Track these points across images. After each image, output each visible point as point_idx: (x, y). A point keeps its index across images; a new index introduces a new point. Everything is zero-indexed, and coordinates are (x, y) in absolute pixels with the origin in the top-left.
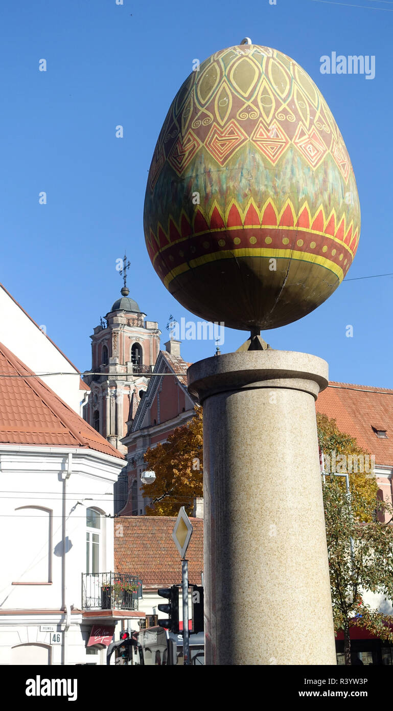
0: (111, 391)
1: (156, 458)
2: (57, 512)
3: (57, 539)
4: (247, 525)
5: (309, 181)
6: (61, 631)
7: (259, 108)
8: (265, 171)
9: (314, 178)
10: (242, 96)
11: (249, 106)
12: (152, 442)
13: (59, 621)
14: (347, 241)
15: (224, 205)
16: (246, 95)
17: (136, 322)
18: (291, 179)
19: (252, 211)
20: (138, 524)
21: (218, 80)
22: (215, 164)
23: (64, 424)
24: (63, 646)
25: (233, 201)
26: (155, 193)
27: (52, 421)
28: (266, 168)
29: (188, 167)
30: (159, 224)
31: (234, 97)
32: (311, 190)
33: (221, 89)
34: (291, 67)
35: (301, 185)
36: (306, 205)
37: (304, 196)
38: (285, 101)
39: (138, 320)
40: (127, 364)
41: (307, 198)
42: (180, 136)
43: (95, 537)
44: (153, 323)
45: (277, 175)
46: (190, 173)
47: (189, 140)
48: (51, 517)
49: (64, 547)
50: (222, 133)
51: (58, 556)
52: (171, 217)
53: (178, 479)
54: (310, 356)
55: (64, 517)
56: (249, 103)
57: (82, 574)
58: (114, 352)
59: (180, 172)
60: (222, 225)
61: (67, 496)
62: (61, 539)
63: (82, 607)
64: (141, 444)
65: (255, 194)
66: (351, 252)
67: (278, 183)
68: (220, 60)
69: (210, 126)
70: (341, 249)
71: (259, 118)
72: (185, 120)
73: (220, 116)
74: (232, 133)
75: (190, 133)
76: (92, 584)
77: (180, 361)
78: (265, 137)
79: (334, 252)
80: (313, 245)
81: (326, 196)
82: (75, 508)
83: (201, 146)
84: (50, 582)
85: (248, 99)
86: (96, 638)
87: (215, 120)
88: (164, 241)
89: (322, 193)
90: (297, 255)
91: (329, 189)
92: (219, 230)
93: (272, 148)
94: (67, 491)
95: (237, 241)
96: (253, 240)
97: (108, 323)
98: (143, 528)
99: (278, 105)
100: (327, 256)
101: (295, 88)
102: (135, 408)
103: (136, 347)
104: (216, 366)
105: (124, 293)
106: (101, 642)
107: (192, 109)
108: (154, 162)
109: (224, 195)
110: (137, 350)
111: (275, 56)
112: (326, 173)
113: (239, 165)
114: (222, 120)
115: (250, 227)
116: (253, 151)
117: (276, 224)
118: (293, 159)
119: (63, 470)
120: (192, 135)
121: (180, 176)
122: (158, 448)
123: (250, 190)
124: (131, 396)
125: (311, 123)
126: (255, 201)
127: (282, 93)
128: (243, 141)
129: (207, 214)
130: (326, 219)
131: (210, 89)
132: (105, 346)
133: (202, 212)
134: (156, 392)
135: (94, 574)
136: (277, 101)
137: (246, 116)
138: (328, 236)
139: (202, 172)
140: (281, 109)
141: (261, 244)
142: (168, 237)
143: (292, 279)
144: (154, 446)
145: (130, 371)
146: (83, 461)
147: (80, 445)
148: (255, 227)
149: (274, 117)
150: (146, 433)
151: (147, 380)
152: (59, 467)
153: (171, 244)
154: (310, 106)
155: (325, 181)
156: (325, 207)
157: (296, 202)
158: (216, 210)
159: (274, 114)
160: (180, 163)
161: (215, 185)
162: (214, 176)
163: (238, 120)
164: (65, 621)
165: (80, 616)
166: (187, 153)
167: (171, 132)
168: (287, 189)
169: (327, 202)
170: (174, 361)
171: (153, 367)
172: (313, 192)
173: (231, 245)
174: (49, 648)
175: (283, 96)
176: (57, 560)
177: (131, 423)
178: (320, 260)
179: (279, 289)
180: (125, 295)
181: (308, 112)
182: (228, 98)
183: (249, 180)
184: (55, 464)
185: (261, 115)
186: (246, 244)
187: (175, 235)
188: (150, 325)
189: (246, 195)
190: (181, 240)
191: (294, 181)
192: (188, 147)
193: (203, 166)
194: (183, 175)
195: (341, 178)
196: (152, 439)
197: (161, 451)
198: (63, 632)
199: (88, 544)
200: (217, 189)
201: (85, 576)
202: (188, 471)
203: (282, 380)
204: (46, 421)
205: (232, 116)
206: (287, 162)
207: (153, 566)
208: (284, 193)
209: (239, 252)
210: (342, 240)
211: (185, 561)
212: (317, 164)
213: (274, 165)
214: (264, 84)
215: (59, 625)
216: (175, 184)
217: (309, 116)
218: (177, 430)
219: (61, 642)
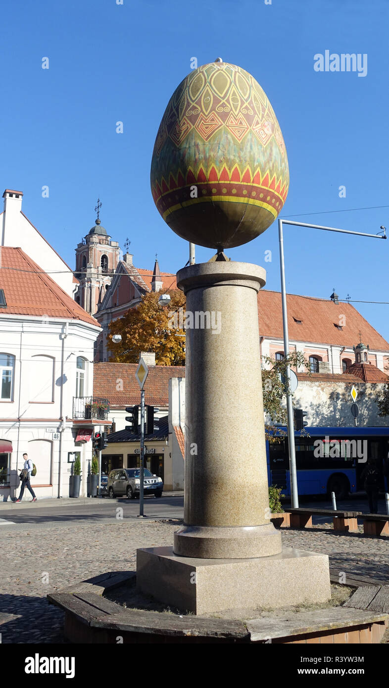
0: (88, 285)
1: (116, 327)
2: (58, 359)
3: (58, 375)
4: (215, 370)
5: (261, 154)
6: (59, 432)
7: (230, 105)
8: (234, 147)
9: (264, 152)
10: (220, 96)
11: (224, 103)
12: (113, 317)
13: (58, 426)
14: (281, 194)
15: (207, 167)
16: (222, 96)
17: (104, 241)
18: (250, 152)
19: (225, 172)
20: (104, 367)
21: (203, 85)
22: (202, 140)
23: (63, 304)
24: (60, 441)
25: (213, 165)
26: (160, 157)
27: (56, 302)
28: (234, 144)
29: (183, 141)
30: (163, 178)
31: (214, 97)
32: (262, 160)
33: (206, 90)
34: (250, 79)
35: (256, 157)
36: (258, 169)
37: (257, 164)
38: (247, 101)
39: (106, 240)
40: (98, 268)
41: (259, 165)
42: (178, 121)
43: (82, 375)
44: (115, 243)
45: (241, 149)
46: (185, 145)
47: (184, 124)
48: (54, 361)
49: (62, 380)
50: (206, 120)
51: (58, 386)
52: (171, 173)
53: (130, 340)
54: (257, 266)
55: (62, 362)
56: (224, 101)
57: (73, 397)
58: (90, 260)
59: (178, 145)
60: (205, 180)
61: (65, 349)
62: (60, 376)
63: (73, 418)
64: (106, 318)
65: (227, 161)
66: (283, 201)
67: (242, 154)
68: (204, 72)
69: (198, 115)
70: (278, 199)
71: (230, 111)
72: (182, 110)
73: (205, 109)
74: (213, 120)
75: (185, 119)
76: (80, 404)
77: (132, 267)
78: (234, 124)
79: (274, 200)
80: (261, 195)
81: (271, 164)
82: (69, 356)
83: (192, 128)
84: (53, 401)
85: (223, 98)
86: (81, 436)
87: (202, 111)
88: (166, 189)
89: (268, 162)
90: (251, 201)
91: (273, 160)
92: (203, 183)
93: (239, 132)
94: (65, 346)
95: (214, 191)
96: (224, 191)
97: (86, 241)
98: (108, 370)
99: (243, 103)
100: (269, 203)
101: (253, 92)
102: (103, 296)
103: (104, 258)
104: (198, 270)
105: (97, 223)
106: (84, 439)
107: (186, 103)
108: (159, 137)
109: (207, 160)
110: (105, 259)
111: (239, 71)
112: (271, 150)
113: (218, 141)
114: (207, 111)
115: (223, 182)
116: (227, 132)
117: (240, 181)
118: (251, 139)
119: (63, 333)
120: (186, 121)
121: (178, 146)
122: (117, 321)
123: (224, 158)
124: (100, 288)
125: (263, 117)
126: (227, 165)
127: (245, 96)
128: (220, 125)
129: (196, 173)
130: (271, 179)
131: (198, 90)
132: (84, 256)
133: (192, 171)
134: (117, 286)
135: (81, 398)
136: (242, 101)
137: (222, 110)
138: (271, 190)
139: (193, 144)
140: (244, 106)
141: (229, 193)
142: (169, 187)
143: (247, 218)
144: (115, 320)
145: (100, 272)
146: (75, 327)
147: (74, 318)
148: (226, 182)
149: (240, 111)
150: (109, 311)
151: (110, 278)
152: (60, 331)
153: (171, 191)
154: (262, 105)
155: (271, 155)
156: (271, 171)
157: (253, 168)
158: (201, 170)
159: (240, 110)
160: (178, 139)
161: (201, 154)
162: (201, 148)
163: (217, 112)
164: (62, 426)
165: (72, 423)
166: (183, 132)
167: (171, 118)
168: (248, 159)
169: (272, 168)
170: (128, 267)
171: (115, 271)
172: (263, 161)
173: (210, 193)
174: (52, 442)
175: (246, 98)
176: (57, 389)
177: (100, 304)
178: (265, 205)
179: (239, 222)
180: (98, 224)
181: (261, 109)
182: (210, 97)
183: (224, 152)
184: (58, 329)
185: (231, 110)
186: (219, 193)
187: (173, 185)
188: (113, 244)
189: (221, 161)
190: (177, 189)
191: (252, 154)
192: (184, 128)
193: (194, 141)
194: (180, 146)
195: (280, 153)
196: (113, 315)
197: (119, 322)
198: (61, 432)
199: (77, 379)
200: (203, 156)
201: (75, 399)
202: (136, 335)
203: (239, 280)
204: (52, 302)
205: (213, 109)
206: (248, 141)
207: (113, 393)
208: (246, 161)
209: (215, 198)
210: (279, 193)
211: (143, 390)
212: (266, 143)
213: (240, 142)
214: (233, 89)
215: (58, 428)
216: (175, 152)
217: (261, 112)
218: (130, 310)
219: (59, 439)
